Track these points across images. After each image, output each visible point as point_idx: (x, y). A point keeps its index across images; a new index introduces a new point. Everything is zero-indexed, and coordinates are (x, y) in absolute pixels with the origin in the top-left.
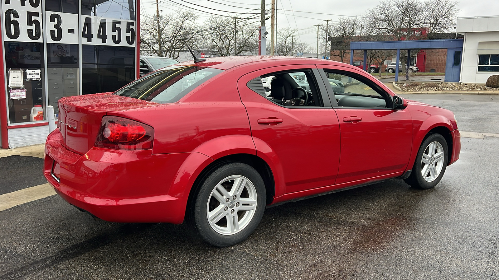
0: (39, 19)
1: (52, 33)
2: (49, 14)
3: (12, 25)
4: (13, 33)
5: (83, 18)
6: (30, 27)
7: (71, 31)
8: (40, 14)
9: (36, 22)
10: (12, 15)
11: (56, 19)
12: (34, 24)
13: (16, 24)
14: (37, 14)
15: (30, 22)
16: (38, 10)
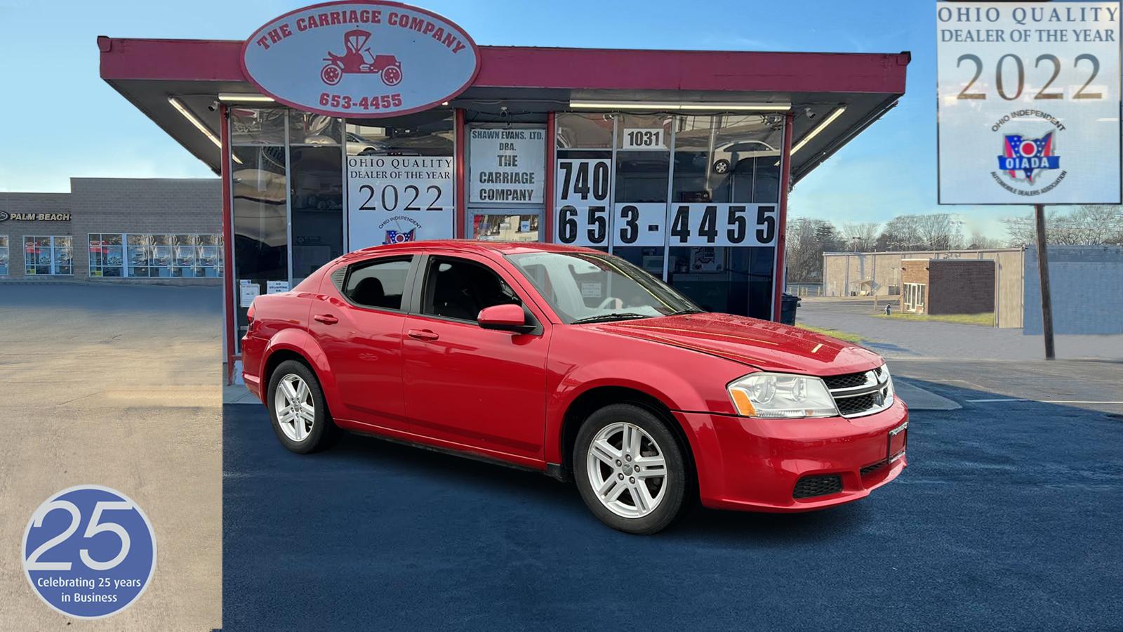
0: (605, 215)
1: (623, 232)
2: (621, 206)
3: (568, 226)
4: (568, 236)
5: (675, 207)
6: (591, 227)
7: (653, 228)
8: (607, 209)
9: (601, 220)
10: (568, 213)
11: (630, 213)
12: (597, 223)
13: (573, 224)
14: (602, 209)
15: (592, 220)
16: (604, 203)
